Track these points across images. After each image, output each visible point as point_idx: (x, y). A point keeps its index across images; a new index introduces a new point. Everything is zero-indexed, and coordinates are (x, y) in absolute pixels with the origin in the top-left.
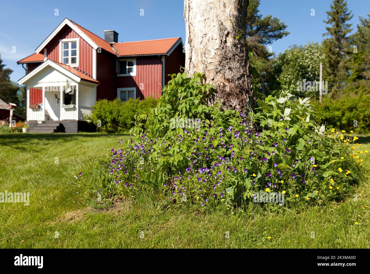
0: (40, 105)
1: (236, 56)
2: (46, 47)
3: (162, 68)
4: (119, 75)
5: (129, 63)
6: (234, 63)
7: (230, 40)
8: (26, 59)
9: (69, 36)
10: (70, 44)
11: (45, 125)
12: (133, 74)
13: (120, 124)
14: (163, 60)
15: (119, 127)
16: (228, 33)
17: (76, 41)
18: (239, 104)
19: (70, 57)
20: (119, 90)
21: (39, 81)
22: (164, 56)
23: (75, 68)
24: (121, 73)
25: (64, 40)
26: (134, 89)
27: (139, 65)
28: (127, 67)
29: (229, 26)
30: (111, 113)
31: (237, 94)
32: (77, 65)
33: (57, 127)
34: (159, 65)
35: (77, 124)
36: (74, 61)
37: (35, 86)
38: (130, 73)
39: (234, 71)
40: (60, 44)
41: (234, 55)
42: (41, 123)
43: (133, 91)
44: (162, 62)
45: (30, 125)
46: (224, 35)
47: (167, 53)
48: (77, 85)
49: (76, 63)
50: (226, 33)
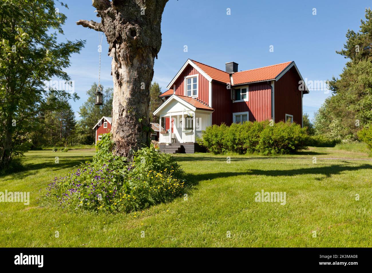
0: (168, 131)
1: (127, 123)
2: (175, 83)
3: (272, 92)
4: (234, 102)
5: (243, 90)
6: (125, 127)
7: (125, 113)
8: (165, 93)
9: (191, 73)
10: (192, 79)
11: (170, 147)
12: (246, 100)
13: (224, 146)
14: (273, 85)
15: (223, 149)
16: (124, 110)
17: (196, 76)
18: (126, 152)
19: (192, 90)
20: (234, 115)
21: (167, 111)
22: (274, 81)
23: (195, 98)
24: (236, 99)
25: (187, 77)
26: (247, 113)
27: (251, 91)
28: (241, 94)
29: (124, 105)
30: (216, 136)
31: (125, 146)
32: (197, 96)
33: (179, 148)
34: (269, 89)
35: (194, 146)
36: (195, 93)
37: (165, 116)
38: (244, 99)
39: (125, 132)
40: (185, 80)
41: (125, 123)
42: (168, 145)
43: (246, 115)
44: (271, 87)
45: (160, 147)
46: (121, 111)
47: (275, 78)
48: (194, 113)
49: (196, 94)
50: (122, 109)
